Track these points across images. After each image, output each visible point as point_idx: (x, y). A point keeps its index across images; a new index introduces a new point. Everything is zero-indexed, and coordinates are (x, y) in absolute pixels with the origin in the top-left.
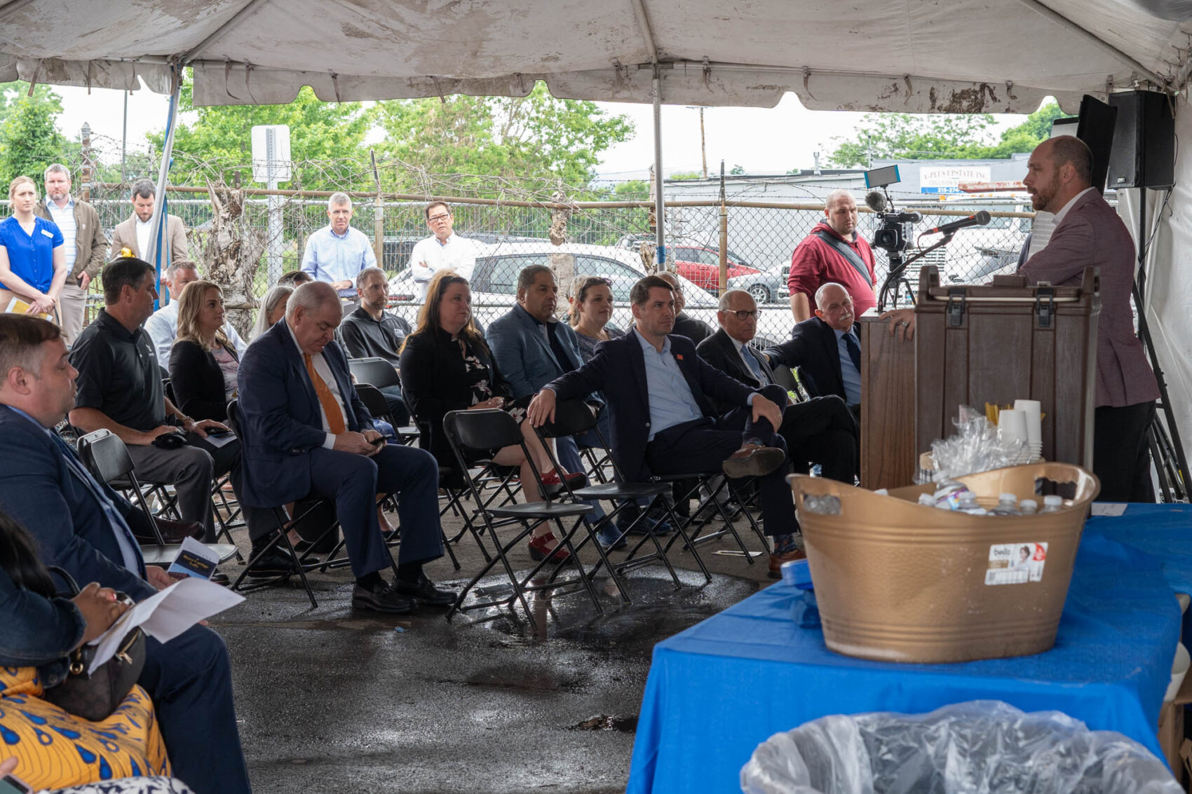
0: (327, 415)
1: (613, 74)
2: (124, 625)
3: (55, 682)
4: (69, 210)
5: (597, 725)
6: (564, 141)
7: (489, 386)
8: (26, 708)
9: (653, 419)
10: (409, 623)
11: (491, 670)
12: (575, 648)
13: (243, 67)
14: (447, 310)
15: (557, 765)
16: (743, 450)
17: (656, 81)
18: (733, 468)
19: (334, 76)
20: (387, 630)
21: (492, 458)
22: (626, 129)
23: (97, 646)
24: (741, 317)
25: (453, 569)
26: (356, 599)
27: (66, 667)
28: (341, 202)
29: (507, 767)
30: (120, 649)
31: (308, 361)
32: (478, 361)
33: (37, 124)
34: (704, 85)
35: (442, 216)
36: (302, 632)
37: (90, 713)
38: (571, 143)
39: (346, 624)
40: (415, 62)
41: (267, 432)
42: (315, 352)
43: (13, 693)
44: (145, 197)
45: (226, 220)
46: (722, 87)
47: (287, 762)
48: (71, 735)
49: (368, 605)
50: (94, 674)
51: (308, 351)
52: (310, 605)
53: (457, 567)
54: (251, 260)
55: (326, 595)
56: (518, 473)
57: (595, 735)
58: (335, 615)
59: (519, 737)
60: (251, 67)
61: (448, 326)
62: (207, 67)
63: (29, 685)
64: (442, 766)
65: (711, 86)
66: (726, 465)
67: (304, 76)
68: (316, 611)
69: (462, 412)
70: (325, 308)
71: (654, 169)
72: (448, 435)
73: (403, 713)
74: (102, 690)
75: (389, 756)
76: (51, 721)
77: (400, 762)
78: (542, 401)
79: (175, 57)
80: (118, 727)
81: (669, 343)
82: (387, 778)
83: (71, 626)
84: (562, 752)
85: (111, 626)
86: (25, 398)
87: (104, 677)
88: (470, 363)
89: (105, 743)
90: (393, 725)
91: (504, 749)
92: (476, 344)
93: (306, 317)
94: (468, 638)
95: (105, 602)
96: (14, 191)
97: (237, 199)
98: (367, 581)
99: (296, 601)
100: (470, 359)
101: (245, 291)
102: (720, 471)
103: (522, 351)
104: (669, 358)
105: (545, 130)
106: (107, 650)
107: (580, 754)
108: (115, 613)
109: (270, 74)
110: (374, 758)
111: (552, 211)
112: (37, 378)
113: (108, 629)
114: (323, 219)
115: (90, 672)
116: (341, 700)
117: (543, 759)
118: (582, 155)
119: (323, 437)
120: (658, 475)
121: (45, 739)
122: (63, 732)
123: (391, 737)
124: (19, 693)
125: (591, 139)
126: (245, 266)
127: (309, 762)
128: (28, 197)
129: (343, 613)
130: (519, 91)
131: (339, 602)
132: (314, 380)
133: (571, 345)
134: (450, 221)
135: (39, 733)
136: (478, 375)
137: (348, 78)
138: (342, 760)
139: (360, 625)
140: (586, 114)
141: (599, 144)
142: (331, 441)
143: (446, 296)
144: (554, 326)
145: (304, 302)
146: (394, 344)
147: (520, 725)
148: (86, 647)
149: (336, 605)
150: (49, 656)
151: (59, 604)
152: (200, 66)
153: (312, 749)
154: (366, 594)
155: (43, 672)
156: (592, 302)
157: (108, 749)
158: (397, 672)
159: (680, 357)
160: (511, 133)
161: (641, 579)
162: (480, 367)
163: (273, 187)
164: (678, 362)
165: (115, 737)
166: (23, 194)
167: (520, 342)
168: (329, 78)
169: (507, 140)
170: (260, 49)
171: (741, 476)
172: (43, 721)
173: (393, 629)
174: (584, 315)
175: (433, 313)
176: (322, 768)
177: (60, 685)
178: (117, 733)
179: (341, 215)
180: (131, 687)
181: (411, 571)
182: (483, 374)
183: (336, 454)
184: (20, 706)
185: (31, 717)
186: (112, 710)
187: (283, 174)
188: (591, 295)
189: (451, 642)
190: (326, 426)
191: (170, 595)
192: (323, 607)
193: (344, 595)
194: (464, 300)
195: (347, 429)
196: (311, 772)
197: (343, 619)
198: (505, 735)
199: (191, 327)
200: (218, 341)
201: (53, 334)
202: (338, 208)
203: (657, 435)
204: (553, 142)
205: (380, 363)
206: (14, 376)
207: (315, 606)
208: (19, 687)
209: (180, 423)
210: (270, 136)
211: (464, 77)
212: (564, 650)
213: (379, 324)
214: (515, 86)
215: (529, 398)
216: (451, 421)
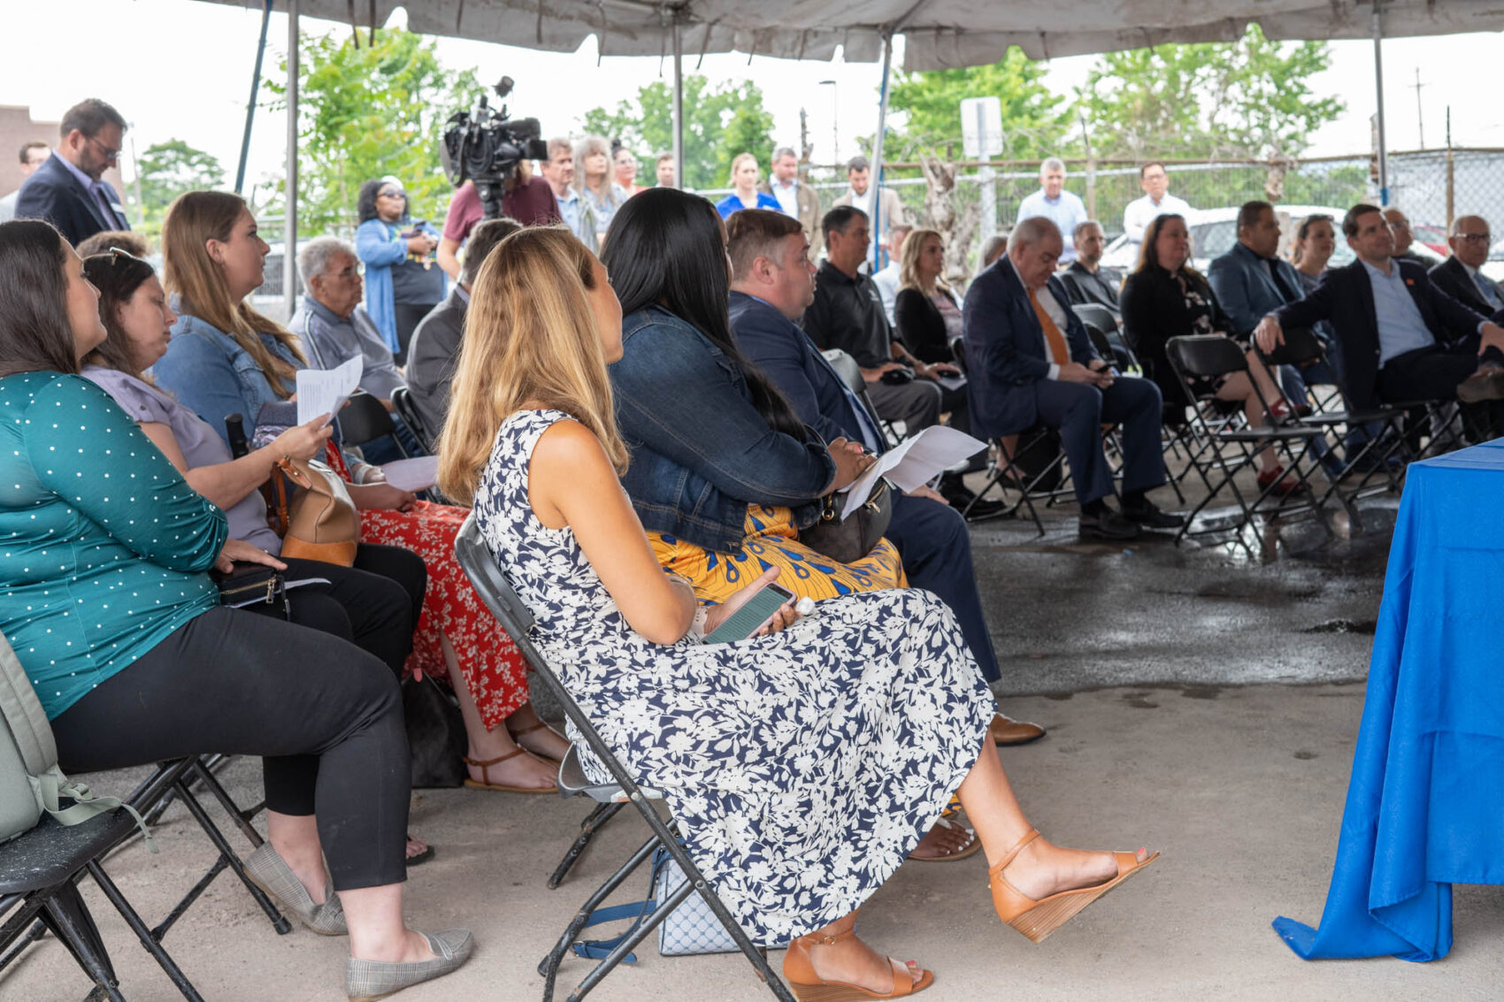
0: (1051, 344)
1: (1330, 12)
2: (875, 470)
3: (809, 523)
4: (791, 191)
5: (1332, 628)
6: (1273, 124)
7: (1210, 321)
8: (783, 545)
9: (1383, 347)
10: (1136, 547)
11: (1221, 584)
12: (1306, 566)
13: (952, 32)
14: (1165, 246)
15: (1294, 661)
16: (1478, 373)
17: (1376, 17)
18: (1469, 393)
19: (1043, 34)
20: (1115, 552)
21: (1214, 392)
22: (1339, 109)
23: (847, 493)
24: (1471, 241)
25: (1177, 503)
26: (1082, 527)
27: (818, 511)
28: (1056, 167)
29: (1243, 662)
30: (869, 498)
31: (1032, 294)
32: (1198, 297)
33: (755, 132)
34: (1427, 16)
35: (1157, 176)
36: (1032, 555)
37: (843, 557)
38: (1281, 125)
39: (1074, 549)
40: (1124, 13)
41: (993, 362)
42: (1038, 286)
43: (771, 533)
44: (860, 170)
45: (939, 194)
46: (1447, 16)
47: (1025, 657)
48: (828, 571)
49: (1096, 532)
50: (847, 519)
51: (1032, 286)
52: (1038, 534)
53: (1182, 501)
54: (966, 232)
55: (1053, 526)
56: (1243, 409)
57: (1332, 636)
58: (1063, 541)
59: (1252, 638)
60: (960, 31)
61: (1166, 262)
62: (918, 34)
63: (785, 526)
64: (1177, 660)
65: (1436, 16)
66: (1461, 389)
67: (1013, 36)
68: (1045, 538)
69: (1186, 338)
70: (1047, 241)
71: (1376, 120)
72: (1172, 362)
73: (1135, 618)
74: (852, 535)
75: (1124, 652)
76: (807, 558)
77: (1135, 657)
78: (1265, 329)
79: (885, 26)
80: (869, 566)
81: (1397, 267)
82: (1122, 670)
83: (824, 470)
84: (1299, 650)
85: (860, 475)
86: (766, 286)
87: (854, 523)
88: (1191, 299)
89: (859, 578)
90: (1126, 628)
91: (1239, 648)
92: (1195, 280)
93: (1028, 251)
94: (1196, 559)
95: (853, 454)
96: (737, 168)
97: (950, 173)
98: (1091, 508)
99: (1023, 531)
100: (1190, 295)
101: (960, 262)
102: (1454, 397)
103: (1245, 283)
104: (1400, 283)
105: (1253, 113)
106: (858, 497)
107: (1317, 651)
108: (862, 464)
109: (978, 36)
110: (1108, 654)
111: (1268, 168)
112: (780, 268)
113: (857, 478)
114: (1036, 185)
115: (843, 518)
116: (1074, 608)
117: (1279, 655)
118: (1292, 137)
119: (1047, 368)
120: (1389, 402)
121: (802, 573)
122: (818, 567)
123: (1124, 637)
124: (776, 533)
125: (1303, 119)
126: (960, 237)
127: (1045, 657)
128: (750, 175)
129: (1071, 539)
130: (1231, 36)
131: (1068, 530)
132: (1038, 314)
133: (1295, 281)
134: (1165, 182)
135: (797, 568)
136: (1199, 311)
137: (1057, 35)
138: (1078, 655)
139: (1089, 549)
140: (1296, 95)
141: (1311, 125)
142: (1055, 372)
143: (1163, 233)
144: (1275, 263)
145: (1025, 237)
146: (1109, 293)
147: (1255, 628)
148: (836, 494)
149: (1063, 533)
150: (804, 495)
151: (812, 449)
152: (910, 34)
153: (1049, 647)
154: (1093, 521)
155: (798, 511)
156: (1314, 238)
157: (862, 584)
158: (1127, 586)
159: (1411, 282)
160: (1218, 120)
161: (1372, 510)
162: (1200, 302)
163: (986, 159)
164: (1409, 287)
165: (868, 574)
166: (746, 171)
167: (1243, 274)
168: (1037, 37)
169: (1215, 127)
170: (969, 11)
171: (1475, 400)
172: (800, 558)
173: (1121, 552)
174: (1306, 253)
175: (1151, 251)
176: (1057, 662)
177: (814, 526)
178: (869, 571)
179: (1055, 181)
180: (879, 539)
181: (1134, 500)
182: (1205, 310)
183: (1061, 384)
184: (777, 544)
185: (788, 553)
186: (864, 555)
187: (994, 147)
188: (1312, 232)
189: (1180, 563)
190: (1050, 357)
191: (916, 445)
192: (1051, 536)
193: (1070, 526)
194: (1182, 235)
195: (1070, 360)
196: (1047, 665)
197: (1071, 544)
198: (1239, 636)
199: (912, 271)
200: (939, 290)
201: (795, 228)
202: (1052, 173)
203: (1389, 363)
204: (1263, 126)
205: (1099, 311)
206: (759, 266)
207: (1043, 534)
208: (776, 528)
209: (910, 364)
210: (980, 108)
211: (1174, 25)
212: (1295, 568)
213: (1096, 276)
214: (1228, 32)
215: (1250, 331)
216: (1174, 347)
